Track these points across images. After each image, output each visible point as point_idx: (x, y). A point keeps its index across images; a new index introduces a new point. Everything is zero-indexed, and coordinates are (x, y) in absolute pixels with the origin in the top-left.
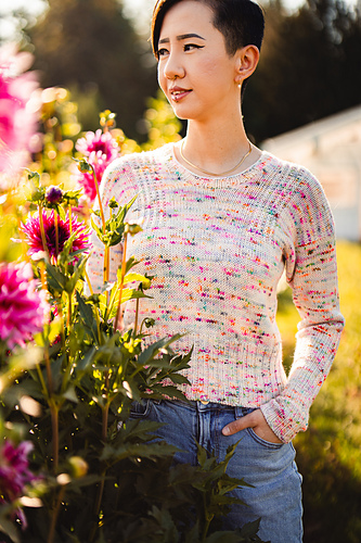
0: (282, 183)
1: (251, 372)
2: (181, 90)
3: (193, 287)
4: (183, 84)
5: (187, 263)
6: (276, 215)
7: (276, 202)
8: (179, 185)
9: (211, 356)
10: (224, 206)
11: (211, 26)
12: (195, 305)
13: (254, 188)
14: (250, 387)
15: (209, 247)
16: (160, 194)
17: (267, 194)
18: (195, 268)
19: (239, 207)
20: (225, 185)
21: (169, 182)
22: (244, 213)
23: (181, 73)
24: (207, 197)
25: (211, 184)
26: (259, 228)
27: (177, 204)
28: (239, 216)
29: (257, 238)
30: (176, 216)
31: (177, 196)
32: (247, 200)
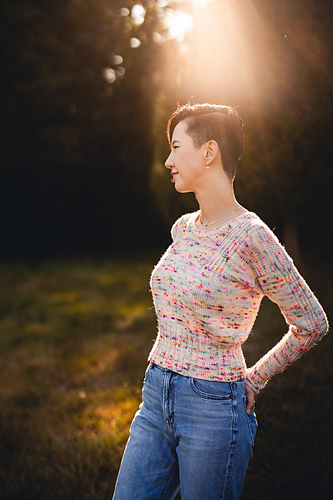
0: (238, 235)
1: (201, 355)
3: (170, 298)
5: (168, 282)
6: (228, 258)
7: (230, 249)
9: (178, 342)
10: (201, 250)
12: (171, 309)
13: (221, 238)
14: (198, 364)
15: (182, 274)
17: (227, 242)
18: (172, 286)
20: (206, 235)
22: (209, 255)
24: (196, 243)
25: (200, 235)
28: (205, 257)
30: (178, 254)
31: (186, 241)
32: (214, 246)
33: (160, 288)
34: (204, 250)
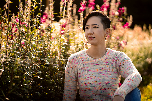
2: (92, 37)
3: (98, 88)
4: (93, 36)
5: (95, 83)
8: (89, 62)
11: (100, 23)
12: (99, 92)
13: (107, 60)
15: (100, 78)
16: (84, 65)
18: (98, 84)
19: (104, 66)
20: (100, 60)
21: (86, 61)
22: (106, 67)
23: (93, 33)
25: (97, 61)
26: (110, 71)
27: (90, 67)
29: (111, 73)
30: (90, 71)
31: (89, 65)
32: (106, 63)
33: (92, 86)
34: (103, 66)
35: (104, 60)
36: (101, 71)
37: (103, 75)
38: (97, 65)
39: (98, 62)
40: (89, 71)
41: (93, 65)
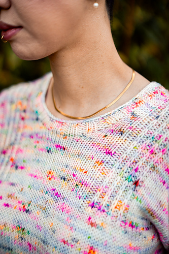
0: (156, 134)
5: (15, 234)
6: (136, 183)
7: (140, 164)
16: (19, 137)
17: (130, 148)
18: (24, 243)
19: (89, 166)
22: (93, 175)
24: (58, 146)
25: (65, 129)
26: (104, 203)
29: (98, 218)
30: (22, 168)
31: (32, 141)
32: (102, 156)
35: (97, 136)
36: (63, 188)
37: (58, 213)
38: (60, 152)
39: (65, 137)
40: (20, 170)
41: (43, 145)
